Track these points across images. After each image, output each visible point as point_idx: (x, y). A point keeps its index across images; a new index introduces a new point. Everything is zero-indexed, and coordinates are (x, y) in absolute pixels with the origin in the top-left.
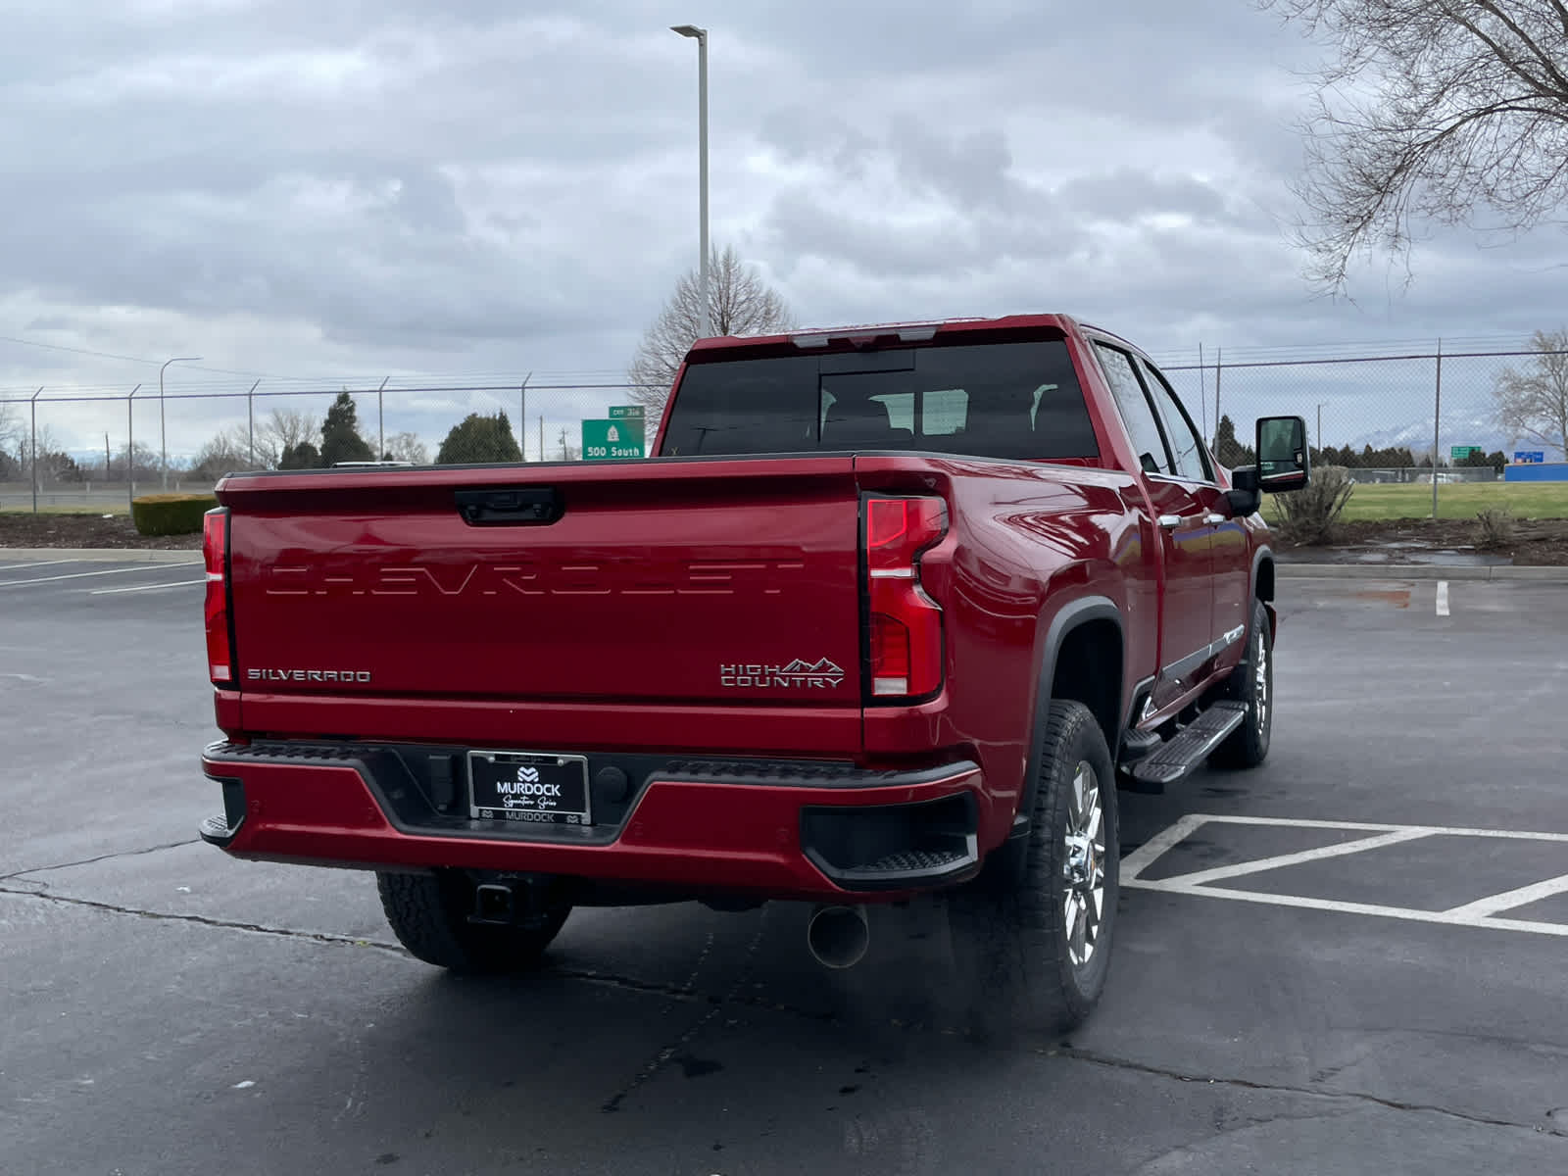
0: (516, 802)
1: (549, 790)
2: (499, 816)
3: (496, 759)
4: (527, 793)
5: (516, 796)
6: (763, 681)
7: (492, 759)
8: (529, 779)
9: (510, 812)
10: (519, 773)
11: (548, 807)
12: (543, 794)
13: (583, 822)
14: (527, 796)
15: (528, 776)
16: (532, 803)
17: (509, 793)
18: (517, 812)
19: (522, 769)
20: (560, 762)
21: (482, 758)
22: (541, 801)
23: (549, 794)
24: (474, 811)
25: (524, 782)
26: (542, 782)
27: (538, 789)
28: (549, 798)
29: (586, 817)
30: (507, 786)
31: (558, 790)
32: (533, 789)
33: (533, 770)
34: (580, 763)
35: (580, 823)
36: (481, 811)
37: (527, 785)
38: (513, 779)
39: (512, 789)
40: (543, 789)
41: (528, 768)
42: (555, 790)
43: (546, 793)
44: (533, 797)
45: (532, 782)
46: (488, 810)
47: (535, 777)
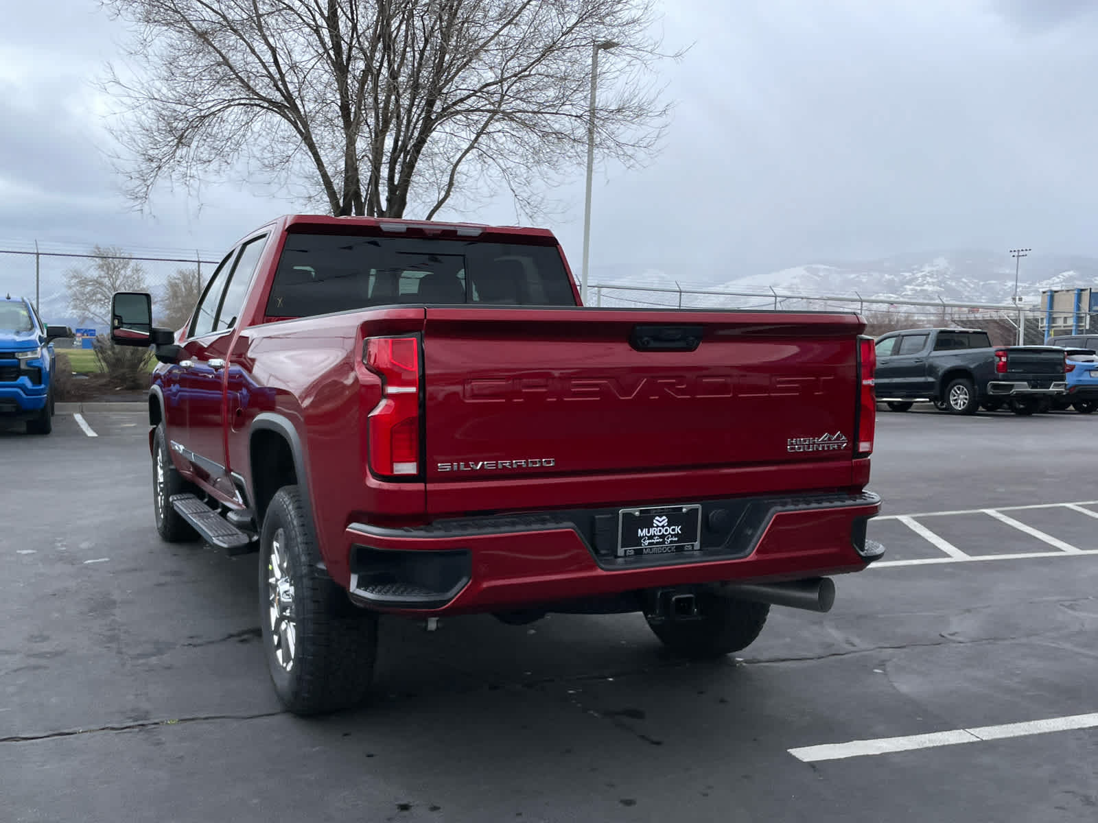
0: (650, 541)
1: (673, 530)
2: (639, 552)
3: (640, 514)
4: (659, 534)
5: (651, 537)
6: (809, 448)
7: (637, 514)
8: (660, 524)
9: (646, 549)
10: (655, 521)
11: (671, 542)
12: (670, 533)
13: (695, 548)
14: (658, 536)
15: (660, 522)
16: (661, 540)
17: (646, 536)
18: (651, 548)
19: (657, 518)
20: (684, 510)
21: (631, 514)
22: (668, 539)
23: (673, 533)
24: (621, 551)
25: (658, 526)
26: (669, 526)
27: (666, 530)
28: (672, 535)
29: (697, 544)
30: (645, 531)
31: (680, 529)
32: (663, 531)
33: (664, 517)
34: (697, 510)
35: (693, 550)
36: (625, 551)
37: (659, 528)
38: (650, 525)
39: (649, 532)
40: (670, 530)
41: (660, 517)
42: (678, 529)
43: (672, 533)
44: (663, 536)
45: (663, 526)
46: (631, 550)
47: (665, 523)
